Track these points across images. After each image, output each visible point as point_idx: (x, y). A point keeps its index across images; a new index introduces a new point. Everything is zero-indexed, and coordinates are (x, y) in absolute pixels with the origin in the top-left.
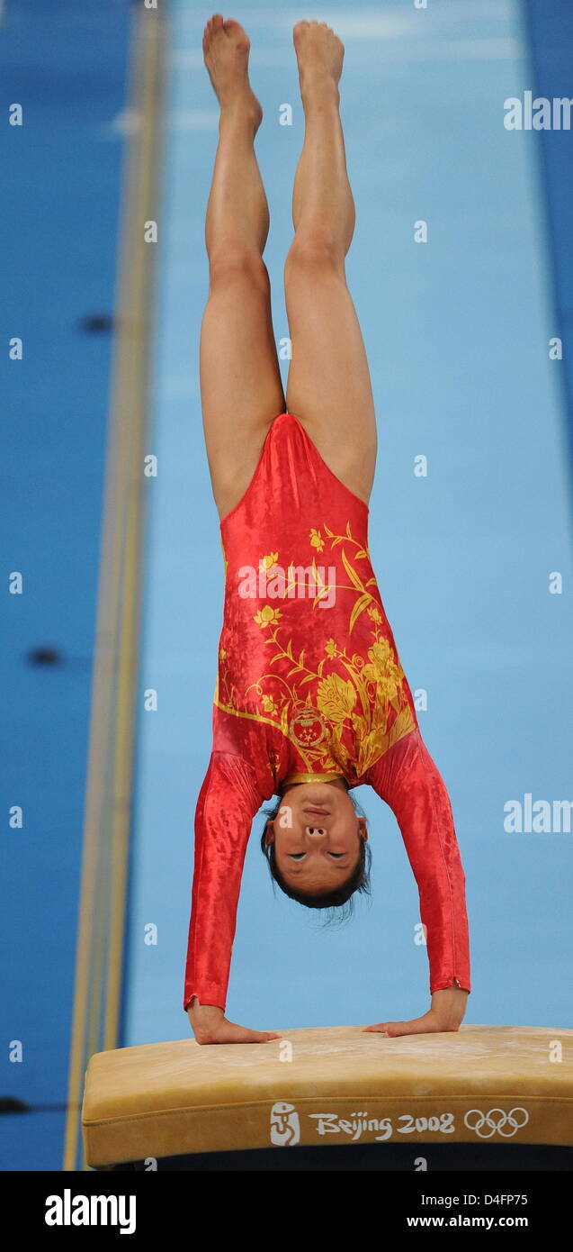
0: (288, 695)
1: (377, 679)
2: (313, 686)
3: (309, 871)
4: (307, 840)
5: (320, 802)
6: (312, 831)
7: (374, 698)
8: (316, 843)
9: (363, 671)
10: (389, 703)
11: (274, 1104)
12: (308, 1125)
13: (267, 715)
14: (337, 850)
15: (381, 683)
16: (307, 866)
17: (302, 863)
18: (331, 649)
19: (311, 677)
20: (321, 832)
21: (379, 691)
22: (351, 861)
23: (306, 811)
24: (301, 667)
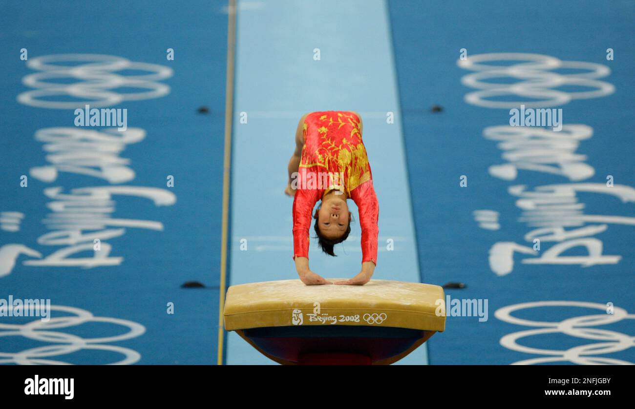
0: (328, 154)
1: (359, 157)
2: (337, 152)
3: (330, 230)
4: (331, 219)
5: (337, 205)
6: (333, 215)
7: (356, 163)
8: (335, 220)
9: (355, 151)
10: (362, 168)
11: (293, 310)
12: (306, 318)
13: (320, 162)
14: (342, 223)
15: (359, 159)
16: (330, 228)
17: (328, 227)
18: (344, 141)
19: (337, 149)
20: (337, 216)
21: (358, 161)
22: (345, 228)
23: (332, 208)
24: (333, 145)
